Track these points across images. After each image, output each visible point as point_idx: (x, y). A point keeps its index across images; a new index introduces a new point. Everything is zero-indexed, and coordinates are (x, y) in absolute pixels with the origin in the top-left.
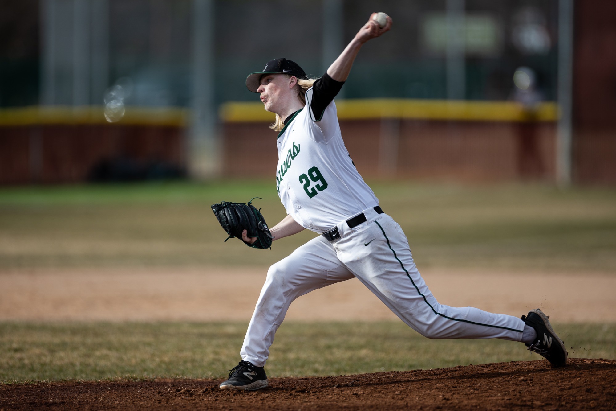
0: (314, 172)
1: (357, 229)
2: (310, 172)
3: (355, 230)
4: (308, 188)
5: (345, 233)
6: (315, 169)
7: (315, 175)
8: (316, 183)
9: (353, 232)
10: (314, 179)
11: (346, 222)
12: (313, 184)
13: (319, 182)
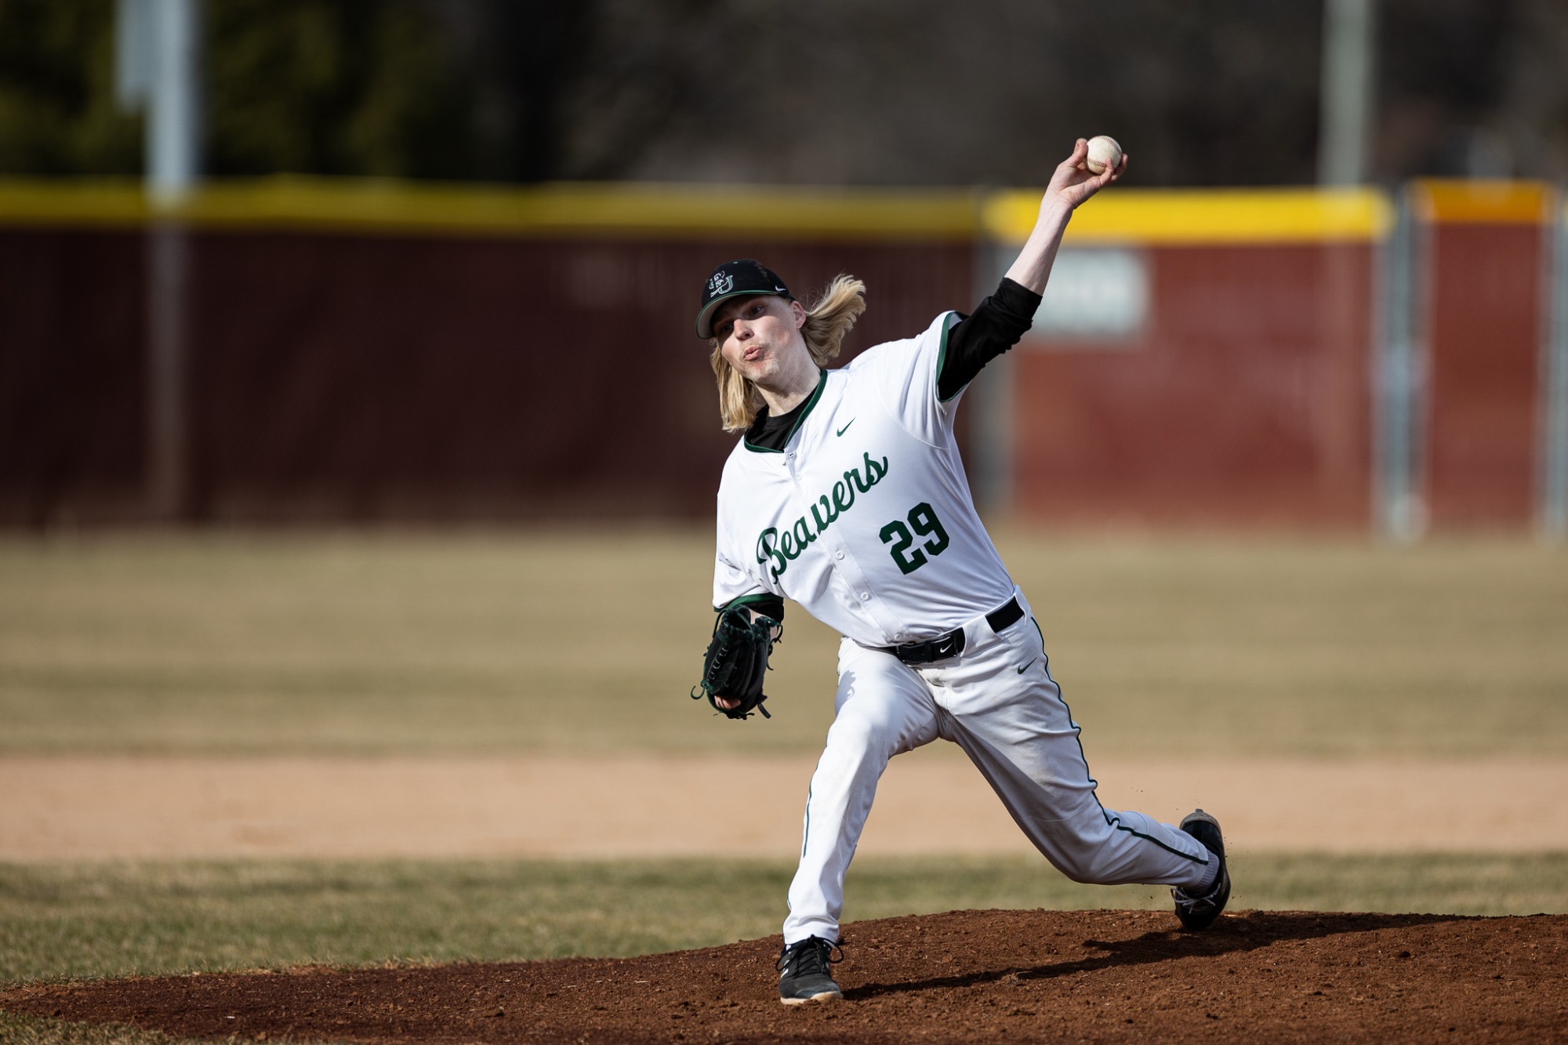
0: (923, 514)
1: (1006, 636)
2: (913, 515)
3: (1003, 638)
4: (903, 552)
5: (978, 645)
6: (924, 508)
7: (923, 519)
8: (925, 539)
9: (998, 641)
10: (922, 531)
11: (986, 620)
12: (919, 542)
13: (933, 537)
